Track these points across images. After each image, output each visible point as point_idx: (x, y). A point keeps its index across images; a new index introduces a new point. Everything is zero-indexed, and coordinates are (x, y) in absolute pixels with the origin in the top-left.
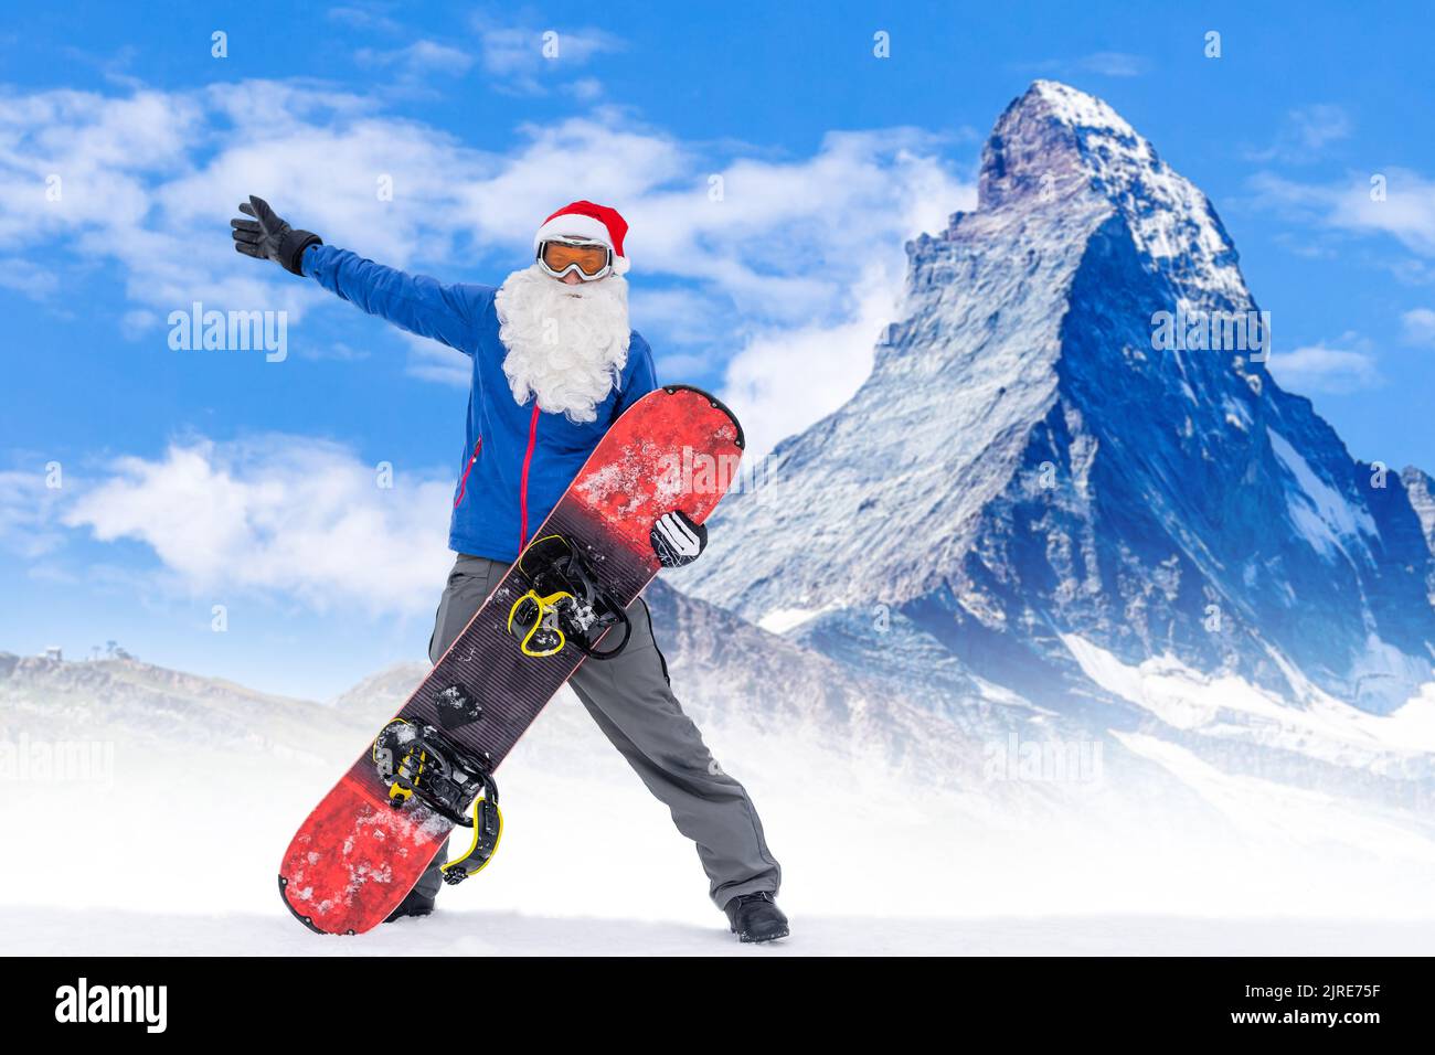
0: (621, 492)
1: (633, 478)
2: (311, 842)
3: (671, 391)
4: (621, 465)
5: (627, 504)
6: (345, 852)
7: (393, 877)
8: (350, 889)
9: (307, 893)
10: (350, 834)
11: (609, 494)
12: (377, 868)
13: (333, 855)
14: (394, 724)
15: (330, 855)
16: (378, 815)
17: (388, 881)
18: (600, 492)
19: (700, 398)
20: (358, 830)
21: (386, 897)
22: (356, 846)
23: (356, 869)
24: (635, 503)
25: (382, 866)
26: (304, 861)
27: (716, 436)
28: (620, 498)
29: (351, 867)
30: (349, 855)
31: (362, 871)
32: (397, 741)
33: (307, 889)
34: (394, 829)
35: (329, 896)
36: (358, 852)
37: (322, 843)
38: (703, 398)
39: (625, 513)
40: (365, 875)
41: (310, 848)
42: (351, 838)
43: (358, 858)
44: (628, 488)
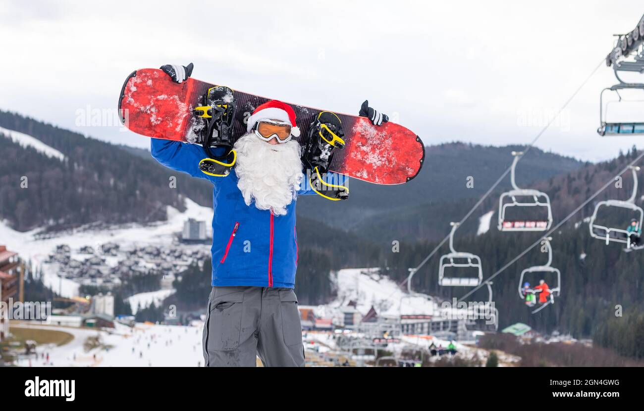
0: (367, 140)
1: (375, 142)
2: (156, 79)
3: (418, 140)
4: (378, 134)
5: (363, 145)
6: (159, 97)
7: (156, 126)
8: (142, 108)
9: (134, 89)
10: (167, 95)
11: (364, 135)
12: (157, 116)
13: (154, 92)
14: (231, 91)
15: (153, 90)
16: (183, 104)
17: (153, 124)
18: (364, 131)
19: (421, 153)
20: (171, 98)
21: (145, 128)
22: (164, 101)
23: (152, 107)
24: (364, 148)
25: (159, 119)
26: (146, 80)
27: (407, 168)
28: (364, 141)
29: (152, 104)
30: (157, 100)
31: (153, 110)
32: (224, 96)
33: (135, 88)
34: (179, 115)
35: (136, 100)
36: (160, 103)
37: (157, 84)
38: (422, 155)
39: (359, 146)
40: (152, 112)
41: (153, 79)
42: (166, 97)
43: (158, 104)
44: (370, 142)
